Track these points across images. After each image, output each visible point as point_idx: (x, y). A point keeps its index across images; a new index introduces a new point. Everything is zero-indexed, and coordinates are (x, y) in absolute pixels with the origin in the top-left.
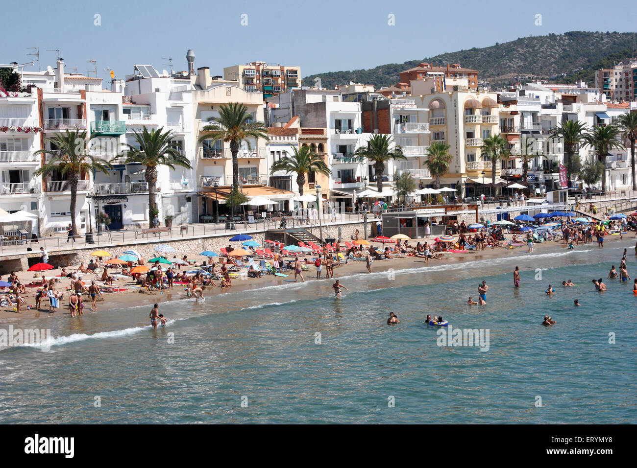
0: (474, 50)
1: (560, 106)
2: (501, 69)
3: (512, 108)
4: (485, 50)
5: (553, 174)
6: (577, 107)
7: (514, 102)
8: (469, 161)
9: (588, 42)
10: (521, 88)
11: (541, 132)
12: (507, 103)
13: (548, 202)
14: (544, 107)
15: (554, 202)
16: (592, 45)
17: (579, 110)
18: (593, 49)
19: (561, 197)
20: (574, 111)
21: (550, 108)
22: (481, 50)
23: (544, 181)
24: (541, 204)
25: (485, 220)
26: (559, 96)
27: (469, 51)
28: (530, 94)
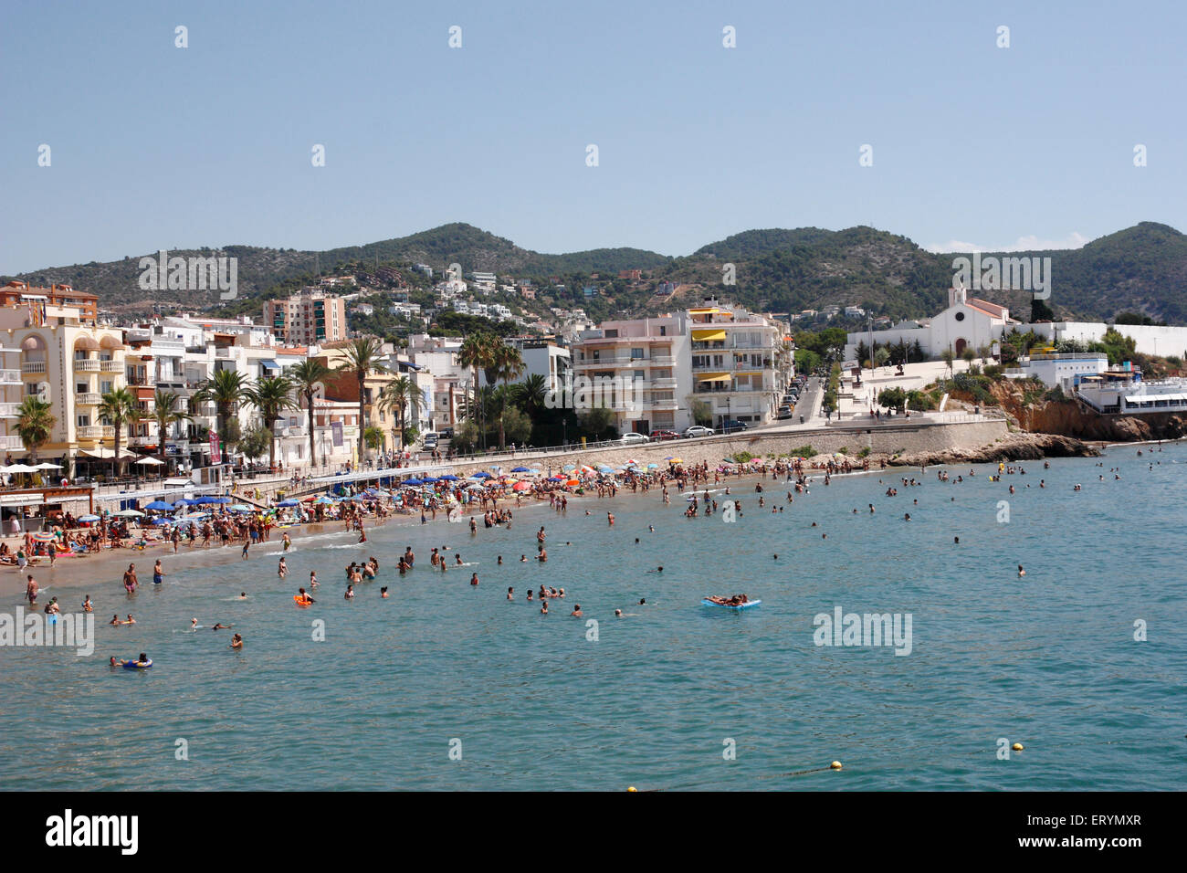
0: (94, 264)
1: (212, 349)
2: (133, 293)
3: (144, 351)
4: (109, 265)
5: (202, 444)
6: (236, 351)
7: (147, 343)
8: (80, 425)
9: (254, 262)
10: (157, 323)
11: (185, 386)
12: (136, 344)
13: (194, 484)
14: (190, 350)
15: (202, 483)
16: (261, 265)
17: (238, 356)
18: (261, 271)
19: (212, 476)
20: (231, 357)
21: (198, 352)
22: (103, 266)
23: (189, 454)
24: (183, 486)
25: (103, 509)
26: (210, 336)
27: (85, 266)
28: (170, 332)
